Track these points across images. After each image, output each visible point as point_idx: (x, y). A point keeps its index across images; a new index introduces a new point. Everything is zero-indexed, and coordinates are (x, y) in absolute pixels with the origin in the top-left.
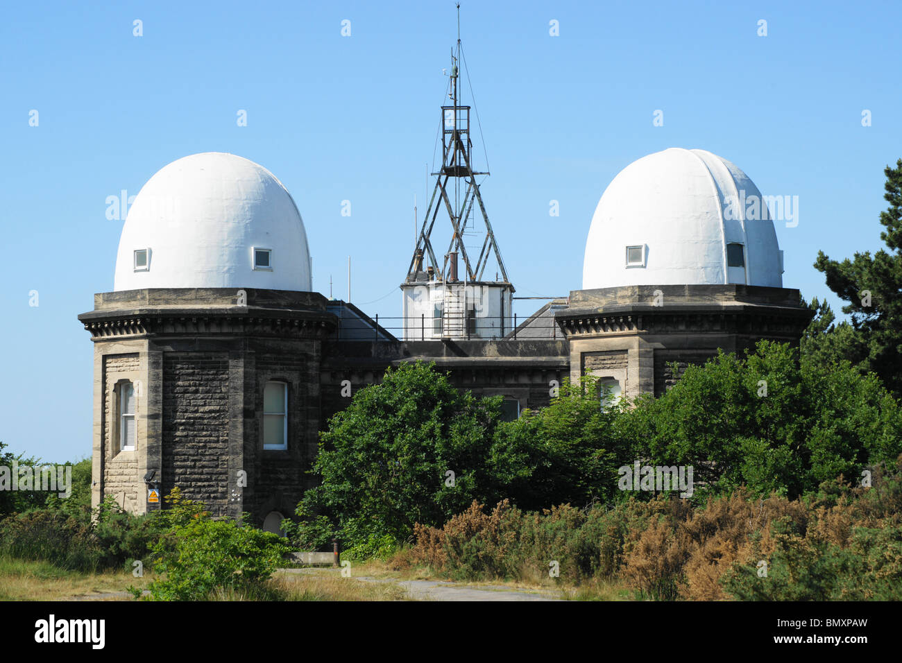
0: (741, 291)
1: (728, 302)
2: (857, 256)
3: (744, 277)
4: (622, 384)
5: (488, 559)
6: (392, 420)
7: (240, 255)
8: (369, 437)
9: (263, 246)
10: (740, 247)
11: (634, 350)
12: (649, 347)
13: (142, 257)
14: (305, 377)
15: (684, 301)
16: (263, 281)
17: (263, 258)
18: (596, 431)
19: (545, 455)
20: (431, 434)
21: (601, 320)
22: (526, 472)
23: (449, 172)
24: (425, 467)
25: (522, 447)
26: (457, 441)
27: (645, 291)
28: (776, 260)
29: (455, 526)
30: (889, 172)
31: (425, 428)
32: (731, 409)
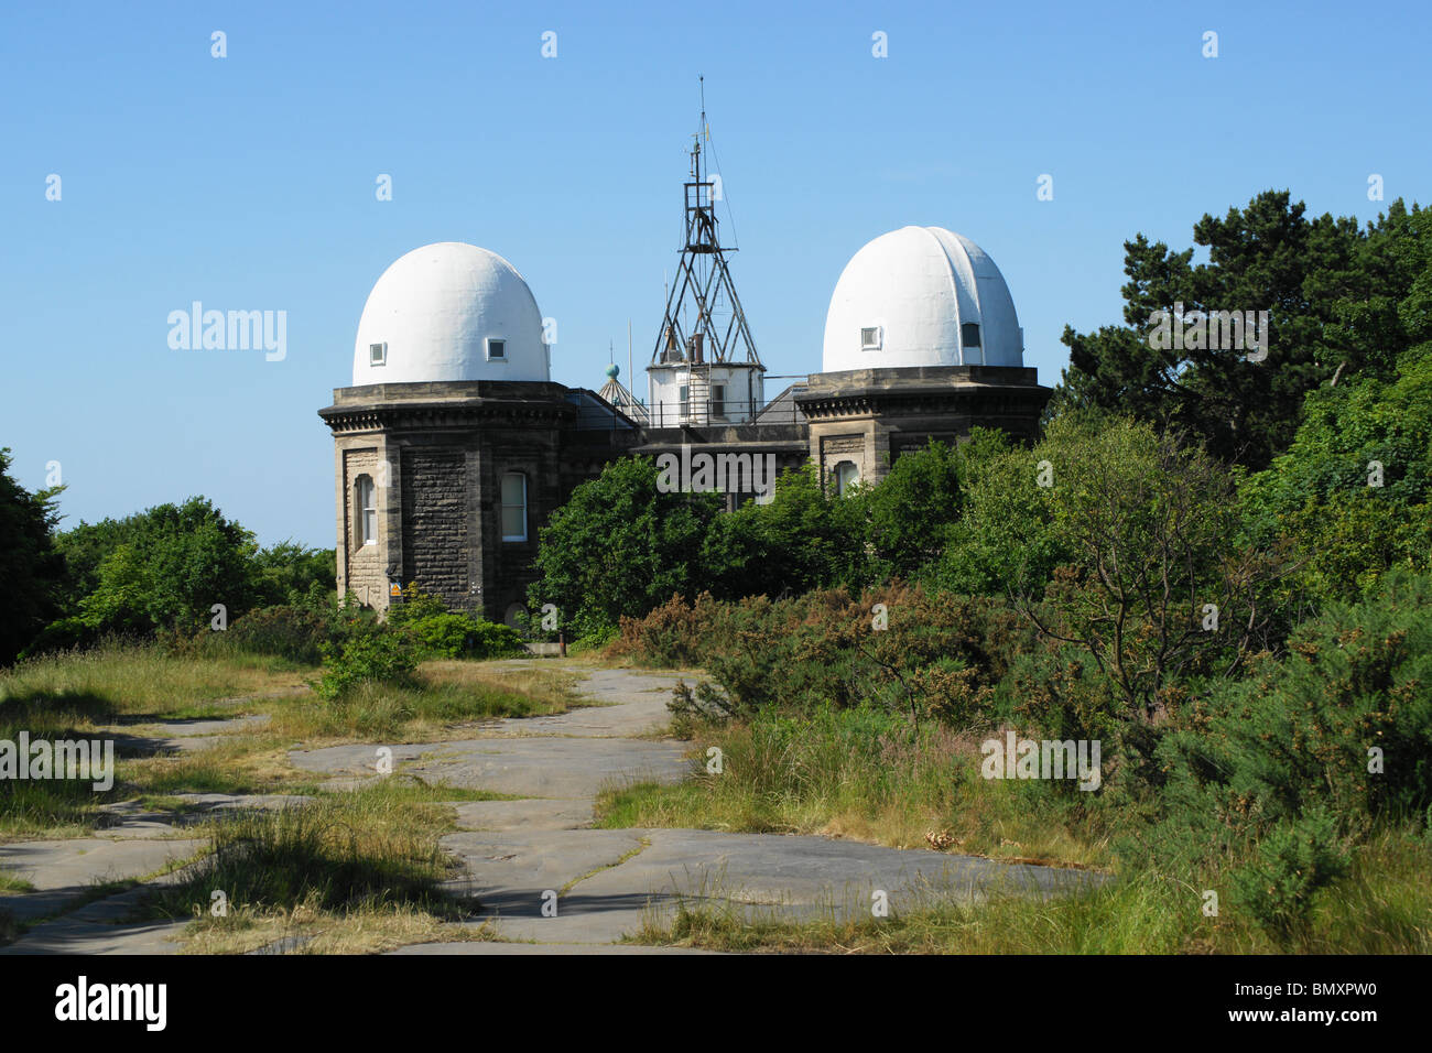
0: (975, 372)
1: (963, 384)
2: (1102, 330)
3: (980, 357)
4: (859, 467)
5: (682, 648)
6: (609, 515)
7: (474, 346)
8: (585, 532)
9: (496, 337)
10: (976, 326)
11: (870, 434)
12: (885, 430)
13: (378, 352)
14: (543, 468)
15: (918, 383)
16: (496, 372)
17: (497, 349)
18: (814, 520)
19: (762, 544)
20: (645, 528)
21: (837, 404)
22: (738, 563)
23: (696, 249)
24: (639, 560)
25: (739, 537)
26: (670, 534)
27: (879, 374)
28: (1015, 338)
29: (655, 619)
30: (1128, 247)
31: (640, 522)
32: (938, 496)
